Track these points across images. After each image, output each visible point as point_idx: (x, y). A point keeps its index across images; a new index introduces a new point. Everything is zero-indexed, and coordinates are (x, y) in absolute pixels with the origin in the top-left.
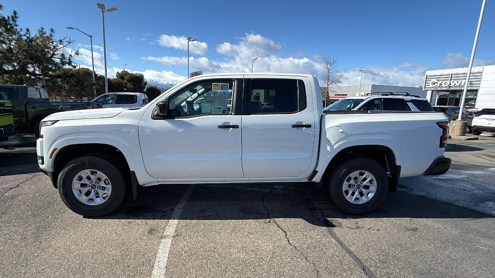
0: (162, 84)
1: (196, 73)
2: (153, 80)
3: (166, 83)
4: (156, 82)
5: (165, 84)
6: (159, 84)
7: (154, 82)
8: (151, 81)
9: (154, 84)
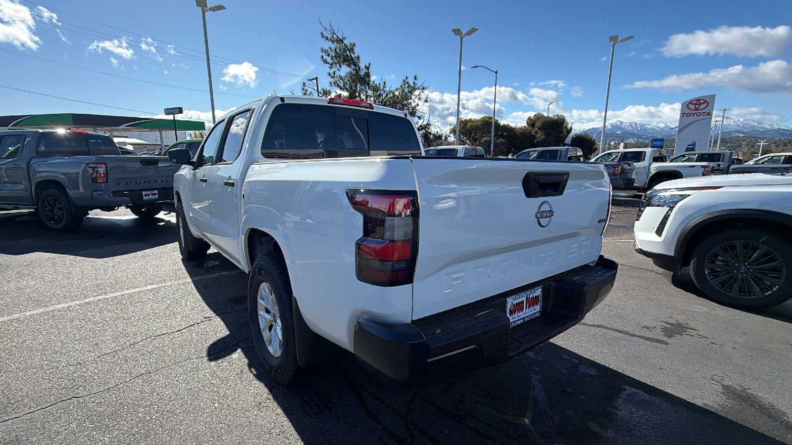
0: (653, 129)
1: (698, 100)
2: (636, 124)
3: (662, 125)
4: (642, 125)
5: (660, 128)
6: (646, 130)
7: (638, 126)
8: (634, 125)
9: (637, 130)
